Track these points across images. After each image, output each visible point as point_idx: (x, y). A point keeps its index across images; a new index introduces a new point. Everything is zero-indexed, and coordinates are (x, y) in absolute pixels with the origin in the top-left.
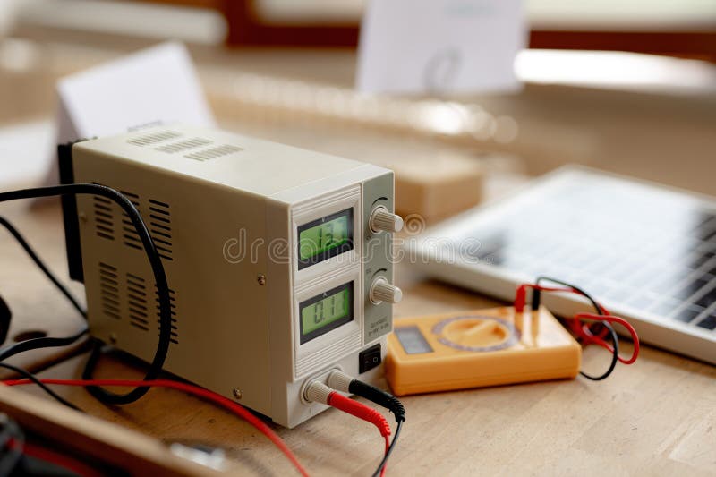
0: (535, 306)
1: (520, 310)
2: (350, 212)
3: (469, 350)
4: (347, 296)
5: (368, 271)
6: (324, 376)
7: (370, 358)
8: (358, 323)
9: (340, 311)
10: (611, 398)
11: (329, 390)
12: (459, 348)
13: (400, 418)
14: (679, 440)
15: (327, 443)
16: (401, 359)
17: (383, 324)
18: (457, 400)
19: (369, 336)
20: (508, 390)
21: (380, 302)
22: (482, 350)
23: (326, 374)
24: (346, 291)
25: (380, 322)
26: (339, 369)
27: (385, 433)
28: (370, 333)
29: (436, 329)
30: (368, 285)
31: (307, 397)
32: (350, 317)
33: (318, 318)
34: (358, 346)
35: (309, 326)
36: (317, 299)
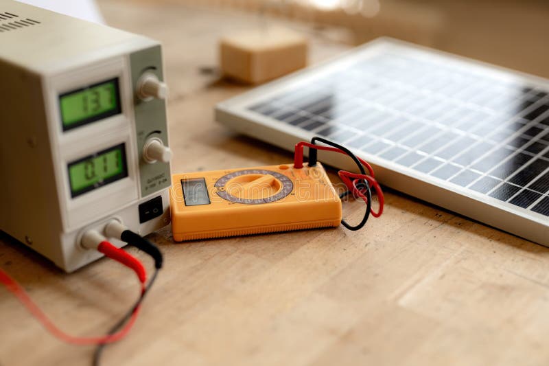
0: (312, 163)
1: (298, 166)
2: (115, 82)
3: (243, 202)
4: (120, 156)
5: (140, 134)
6: (101, 227)
7: (150, 210)
8: (133, 179)
9: (113, 169)
10: (364, 246)
11: (102, 239)
12: (233, 200)
13: (159, 264)
14: (412, 286)
15: (101, 286)
16: (179, 211)
17: (161, 179)
18: (227, 246)
19: (145, 191)
20: (276, 237)
21: (154, 162)
22: (253, 203)
23: (105, 224)
24: (118, 151)
25: (157, 178)
26: (118, 220)
27: (142, 279)
28: (147, 188)
29: (220, 182)
30: (140, 146)
31: (83, 244)
32: (124, 173)
33: (90, 175)
34: (135, 200)
35: (79, 182)
36: (88, 159)
